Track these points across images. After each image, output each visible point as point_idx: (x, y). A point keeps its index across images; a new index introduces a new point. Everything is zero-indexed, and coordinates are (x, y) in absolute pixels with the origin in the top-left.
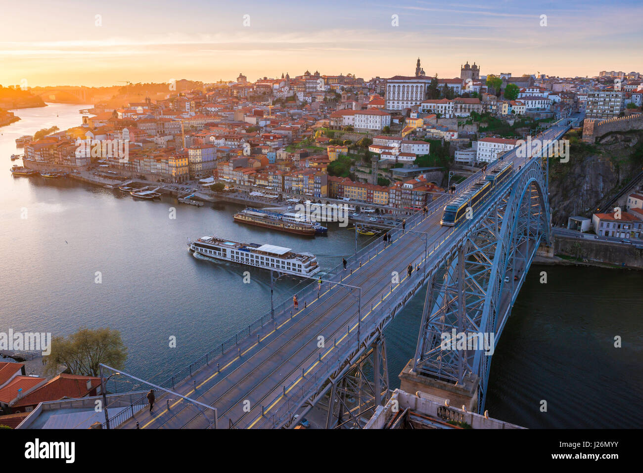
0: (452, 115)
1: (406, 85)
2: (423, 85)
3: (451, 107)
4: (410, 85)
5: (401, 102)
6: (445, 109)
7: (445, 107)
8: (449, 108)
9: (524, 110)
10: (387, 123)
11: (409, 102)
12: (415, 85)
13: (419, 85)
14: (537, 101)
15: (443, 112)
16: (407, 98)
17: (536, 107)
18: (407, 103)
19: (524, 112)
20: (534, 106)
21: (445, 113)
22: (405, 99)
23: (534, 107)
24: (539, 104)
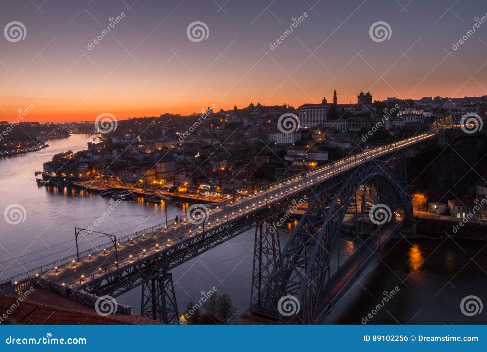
0: (347, 131)
1: (312, 110)
2: (325, 109)
3: (345, 124)
4: (316, 110)
5: (309, 123)
6: (341, 126)
7: (341, 125)
8: (344, 125)
9: (403, 124)
10: (299, 138)
11: (316, 122)
12: (319, 110)
13: (322, 109)
14: (413, 117)
15: (340, 128)
16: (314, 119)
17: (413, 121)
18: (314, 123)
19: (403, 126)
20: (411, 120)
21: (341, 129)
22: (313, 120)
23: (411, 122)
24: (415, 119)
